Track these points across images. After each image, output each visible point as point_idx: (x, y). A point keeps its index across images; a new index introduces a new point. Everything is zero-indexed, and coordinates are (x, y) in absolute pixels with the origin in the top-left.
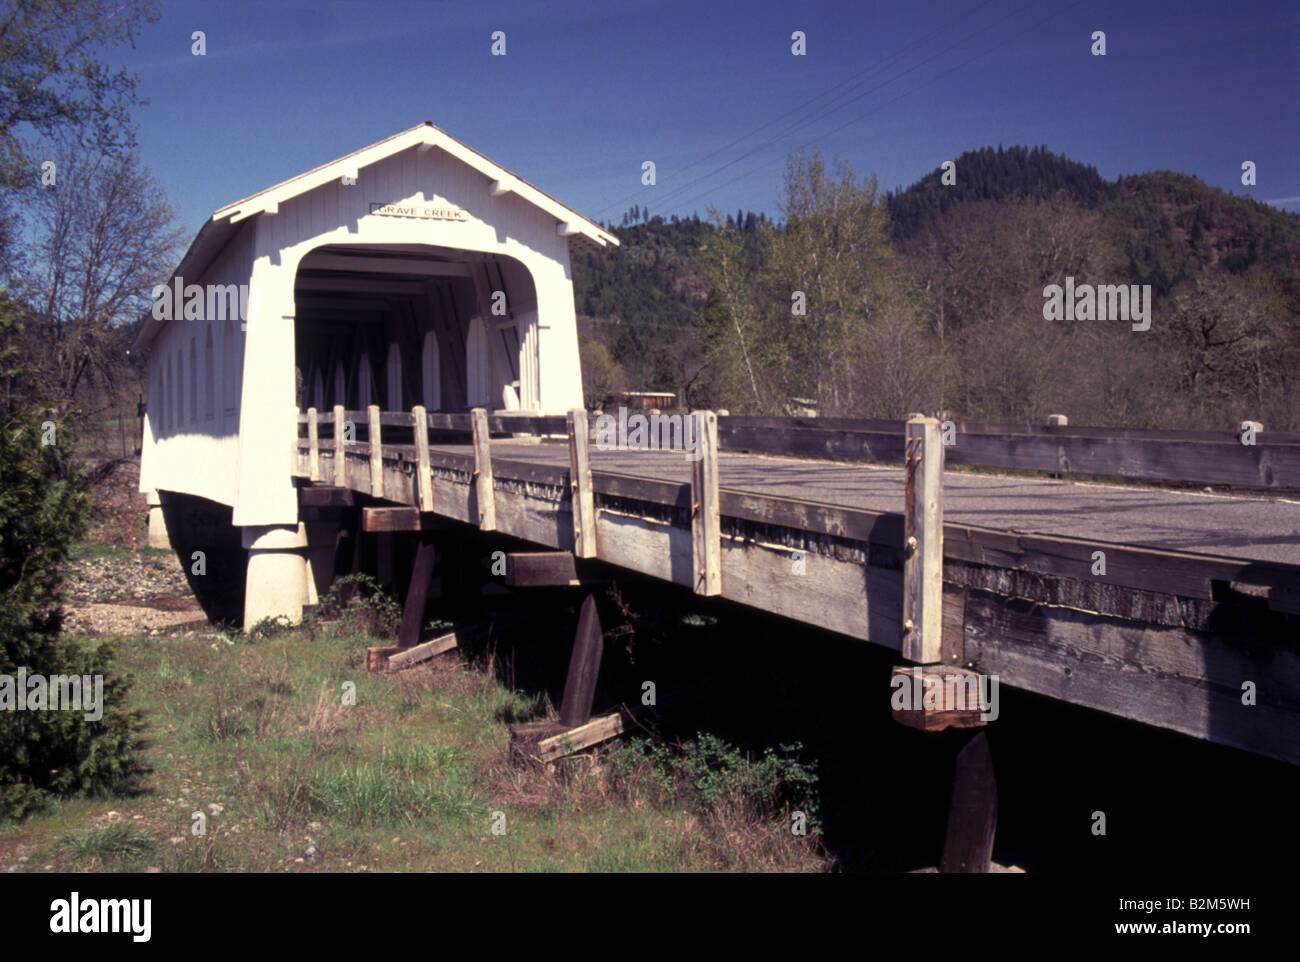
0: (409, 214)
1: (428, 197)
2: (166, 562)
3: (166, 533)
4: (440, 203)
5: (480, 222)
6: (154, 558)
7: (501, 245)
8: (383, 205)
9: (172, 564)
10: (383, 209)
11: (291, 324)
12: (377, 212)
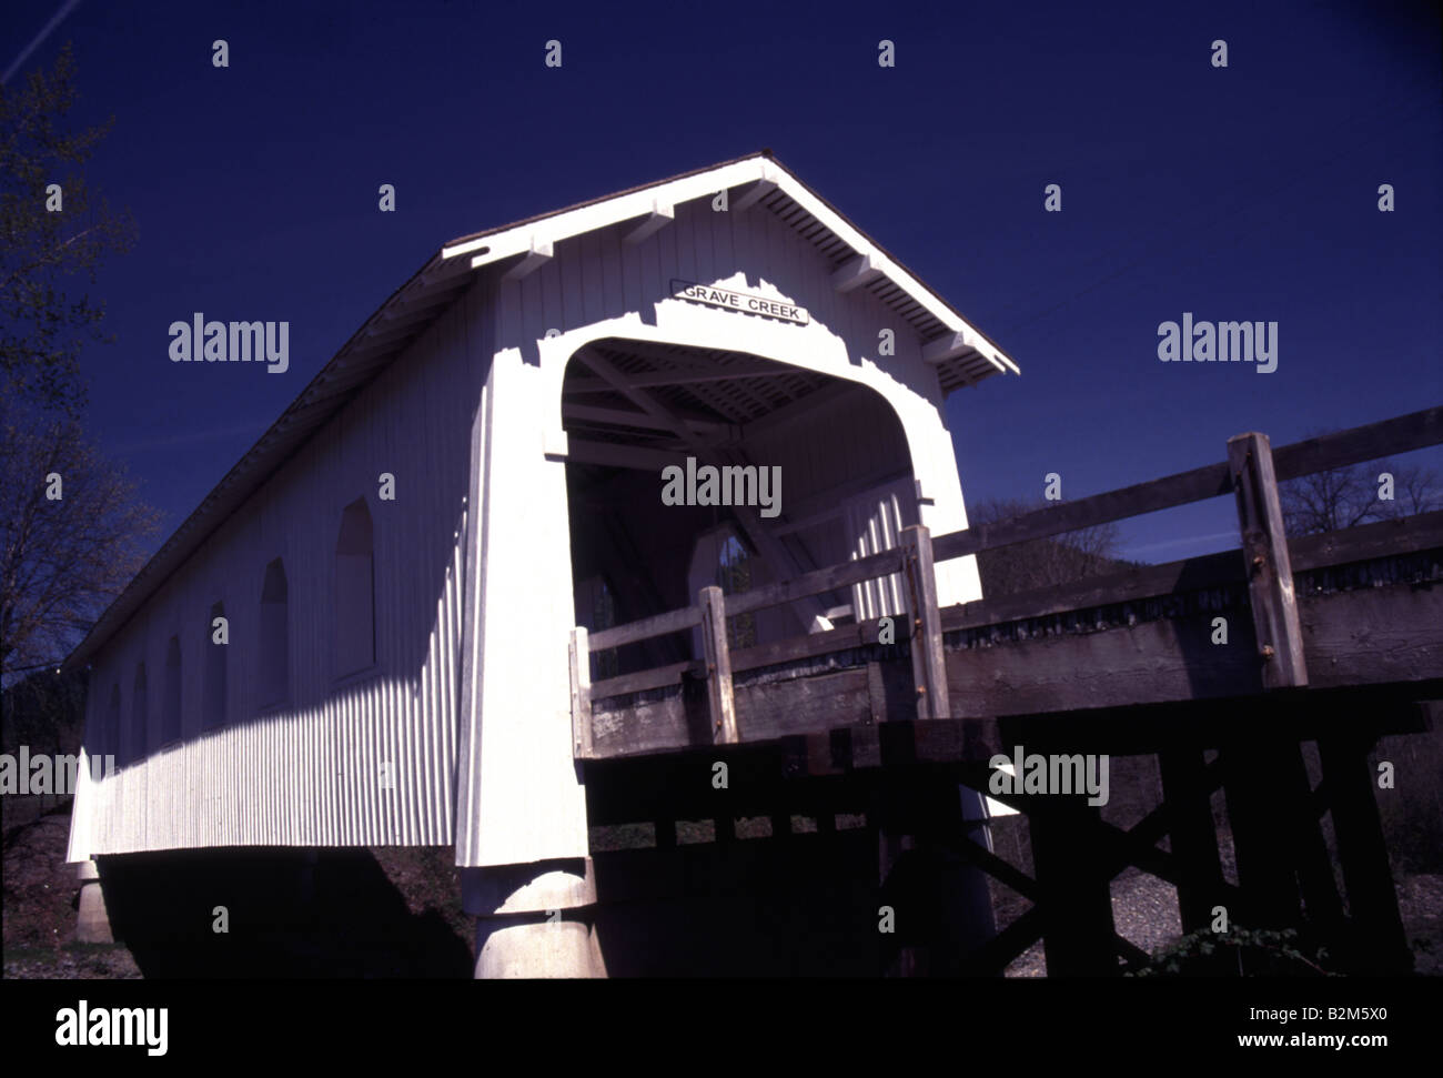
0: (728, 304)
1: (753, 282)
2: (111, 961)
3: (106, 919)
4: (768, 292)
5: (824, 328)
6: (93, 957)
7: (856, 368)
8: (691, 285)
9: (121, 964)
10: (689, 291)
11: (560, 469)
12: (682, 294)
